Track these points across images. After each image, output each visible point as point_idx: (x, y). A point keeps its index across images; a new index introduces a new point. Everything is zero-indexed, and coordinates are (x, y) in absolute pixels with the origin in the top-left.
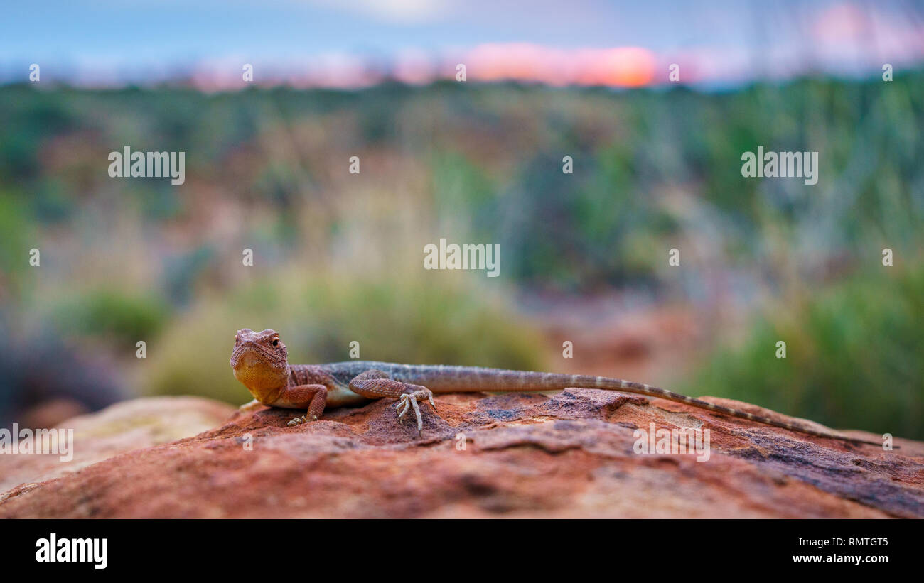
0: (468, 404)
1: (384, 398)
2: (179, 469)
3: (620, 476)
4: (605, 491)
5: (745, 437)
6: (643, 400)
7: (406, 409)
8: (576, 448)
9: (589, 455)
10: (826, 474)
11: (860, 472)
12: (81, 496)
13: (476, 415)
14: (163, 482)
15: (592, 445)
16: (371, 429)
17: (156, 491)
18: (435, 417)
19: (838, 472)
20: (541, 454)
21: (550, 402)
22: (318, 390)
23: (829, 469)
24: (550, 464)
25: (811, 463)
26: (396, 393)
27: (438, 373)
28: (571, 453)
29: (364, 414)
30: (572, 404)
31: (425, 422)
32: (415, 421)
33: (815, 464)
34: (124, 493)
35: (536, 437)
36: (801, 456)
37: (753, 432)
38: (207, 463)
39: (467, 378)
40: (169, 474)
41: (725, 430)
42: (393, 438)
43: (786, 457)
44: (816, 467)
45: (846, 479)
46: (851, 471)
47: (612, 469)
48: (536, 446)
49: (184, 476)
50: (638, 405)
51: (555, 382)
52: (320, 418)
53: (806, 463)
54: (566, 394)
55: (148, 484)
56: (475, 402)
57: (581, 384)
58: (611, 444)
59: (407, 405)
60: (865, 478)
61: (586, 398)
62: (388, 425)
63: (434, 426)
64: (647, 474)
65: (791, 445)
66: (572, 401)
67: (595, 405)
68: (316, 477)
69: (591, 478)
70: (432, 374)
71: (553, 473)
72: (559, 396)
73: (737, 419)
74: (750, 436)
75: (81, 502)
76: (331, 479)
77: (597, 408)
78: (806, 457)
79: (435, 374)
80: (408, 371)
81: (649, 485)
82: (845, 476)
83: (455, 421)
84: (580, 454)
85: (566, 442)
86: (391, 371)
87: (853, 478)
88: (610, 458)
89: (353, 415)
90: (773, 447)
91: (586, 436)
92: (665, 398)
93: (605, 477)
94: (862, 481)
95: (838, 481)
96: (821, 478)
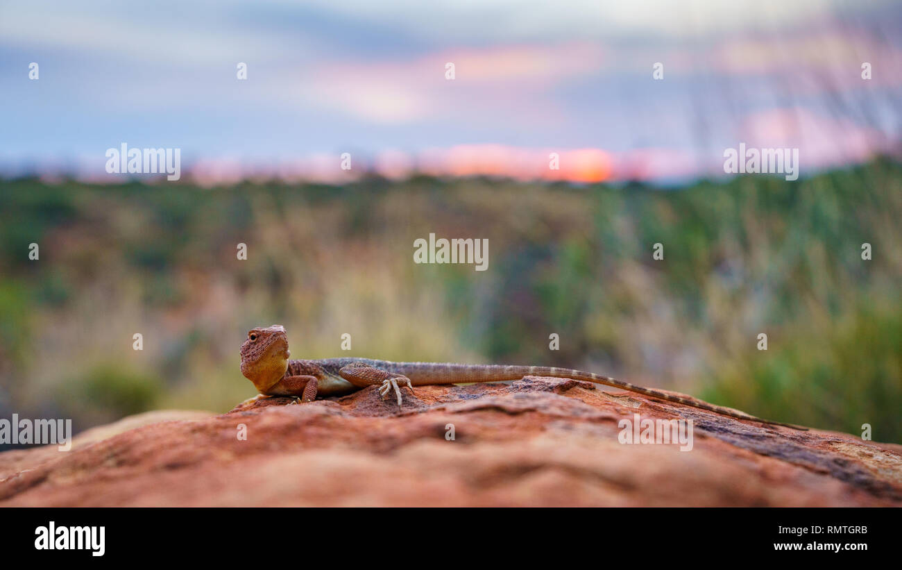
0: (441, 391)
1: (369, 386)
2: (194, 431)
3: (568, 428)
4: (555, 437)
5: (676, 413)
6: (590, 385)
7: (387, 390)
8: (532, 410)
9: (542, 415)
10: (742, 438)
11: (771, 437)
12: (109, 453)
13: (448, 397)
14: (180, 439)
15: (545, 408)
16: (357, 407)
17: (174, 445)
18: (413, 397)
19: (753, 437)
20: (502, 414)
21: (511, 387)
22: (309, 379)
23: (745, 435)
24: (510, 421)
25: (730, 431)
26: (379, 380)
27: (415, 367)
28: (528, 414)
29: (351, 399)
30: (530, 387)
31: (404, 401)
32: (396, 401)
33: (734, 431)
34: (147, 448)
35: (498, 403)
36: (722, 427)
37: (683, 410)
38: (217, 427)
39: (440, 371)
40: (185, 434)
41: (659, 408)
42: (377, 414)
43: (710, 427)
44: (735, 433)
45: (759, 442)
46: (764, 436)
47: (561, 423)
48: (498, 409)
49: (198, 435)
50: (585, 388)
51: (516, 372)
52: (313, 401)
53: (726, 431)
54: (524, 380)
55: (167, 441)
56: (448, 390)
57: (537, 373)
58: (561, 408)
59: (389, 387)
60: (775, 441)
61: (541, 382)
62: (373, 405)
63: (411, 404)
64: (590, 427)
65: (714, 419)
66: (530, 384)
67: (549, 385)
68: (312, 430)
69: (543, 429)
70: (410, 368)
71: (512, 427)
72: (520, 383)
73: (670, 403)
74: (680, 412)
75: (108, 458)
76: (324, 431)
77: (551, 388)
78: (727, 427)
79: (413, 369)
80: (390, 366)
81: (592, 434)
82: (758, 439)
83: (430, 401)
84: (535, 415)
85: (523, 407)
86: (375, 365)
87: (765, 441)
88: (559, 417)
89: (342, 401)
90: (699, 420)
91: (541, 403)
92: (610, 384)
93: (555, 428)
94: (773, 443)
95: (752, 443)
96: (738, 440)
